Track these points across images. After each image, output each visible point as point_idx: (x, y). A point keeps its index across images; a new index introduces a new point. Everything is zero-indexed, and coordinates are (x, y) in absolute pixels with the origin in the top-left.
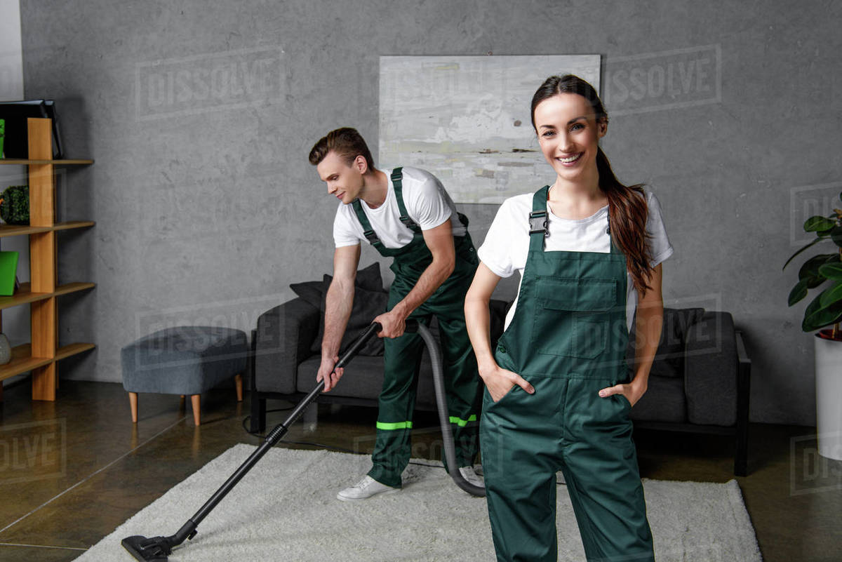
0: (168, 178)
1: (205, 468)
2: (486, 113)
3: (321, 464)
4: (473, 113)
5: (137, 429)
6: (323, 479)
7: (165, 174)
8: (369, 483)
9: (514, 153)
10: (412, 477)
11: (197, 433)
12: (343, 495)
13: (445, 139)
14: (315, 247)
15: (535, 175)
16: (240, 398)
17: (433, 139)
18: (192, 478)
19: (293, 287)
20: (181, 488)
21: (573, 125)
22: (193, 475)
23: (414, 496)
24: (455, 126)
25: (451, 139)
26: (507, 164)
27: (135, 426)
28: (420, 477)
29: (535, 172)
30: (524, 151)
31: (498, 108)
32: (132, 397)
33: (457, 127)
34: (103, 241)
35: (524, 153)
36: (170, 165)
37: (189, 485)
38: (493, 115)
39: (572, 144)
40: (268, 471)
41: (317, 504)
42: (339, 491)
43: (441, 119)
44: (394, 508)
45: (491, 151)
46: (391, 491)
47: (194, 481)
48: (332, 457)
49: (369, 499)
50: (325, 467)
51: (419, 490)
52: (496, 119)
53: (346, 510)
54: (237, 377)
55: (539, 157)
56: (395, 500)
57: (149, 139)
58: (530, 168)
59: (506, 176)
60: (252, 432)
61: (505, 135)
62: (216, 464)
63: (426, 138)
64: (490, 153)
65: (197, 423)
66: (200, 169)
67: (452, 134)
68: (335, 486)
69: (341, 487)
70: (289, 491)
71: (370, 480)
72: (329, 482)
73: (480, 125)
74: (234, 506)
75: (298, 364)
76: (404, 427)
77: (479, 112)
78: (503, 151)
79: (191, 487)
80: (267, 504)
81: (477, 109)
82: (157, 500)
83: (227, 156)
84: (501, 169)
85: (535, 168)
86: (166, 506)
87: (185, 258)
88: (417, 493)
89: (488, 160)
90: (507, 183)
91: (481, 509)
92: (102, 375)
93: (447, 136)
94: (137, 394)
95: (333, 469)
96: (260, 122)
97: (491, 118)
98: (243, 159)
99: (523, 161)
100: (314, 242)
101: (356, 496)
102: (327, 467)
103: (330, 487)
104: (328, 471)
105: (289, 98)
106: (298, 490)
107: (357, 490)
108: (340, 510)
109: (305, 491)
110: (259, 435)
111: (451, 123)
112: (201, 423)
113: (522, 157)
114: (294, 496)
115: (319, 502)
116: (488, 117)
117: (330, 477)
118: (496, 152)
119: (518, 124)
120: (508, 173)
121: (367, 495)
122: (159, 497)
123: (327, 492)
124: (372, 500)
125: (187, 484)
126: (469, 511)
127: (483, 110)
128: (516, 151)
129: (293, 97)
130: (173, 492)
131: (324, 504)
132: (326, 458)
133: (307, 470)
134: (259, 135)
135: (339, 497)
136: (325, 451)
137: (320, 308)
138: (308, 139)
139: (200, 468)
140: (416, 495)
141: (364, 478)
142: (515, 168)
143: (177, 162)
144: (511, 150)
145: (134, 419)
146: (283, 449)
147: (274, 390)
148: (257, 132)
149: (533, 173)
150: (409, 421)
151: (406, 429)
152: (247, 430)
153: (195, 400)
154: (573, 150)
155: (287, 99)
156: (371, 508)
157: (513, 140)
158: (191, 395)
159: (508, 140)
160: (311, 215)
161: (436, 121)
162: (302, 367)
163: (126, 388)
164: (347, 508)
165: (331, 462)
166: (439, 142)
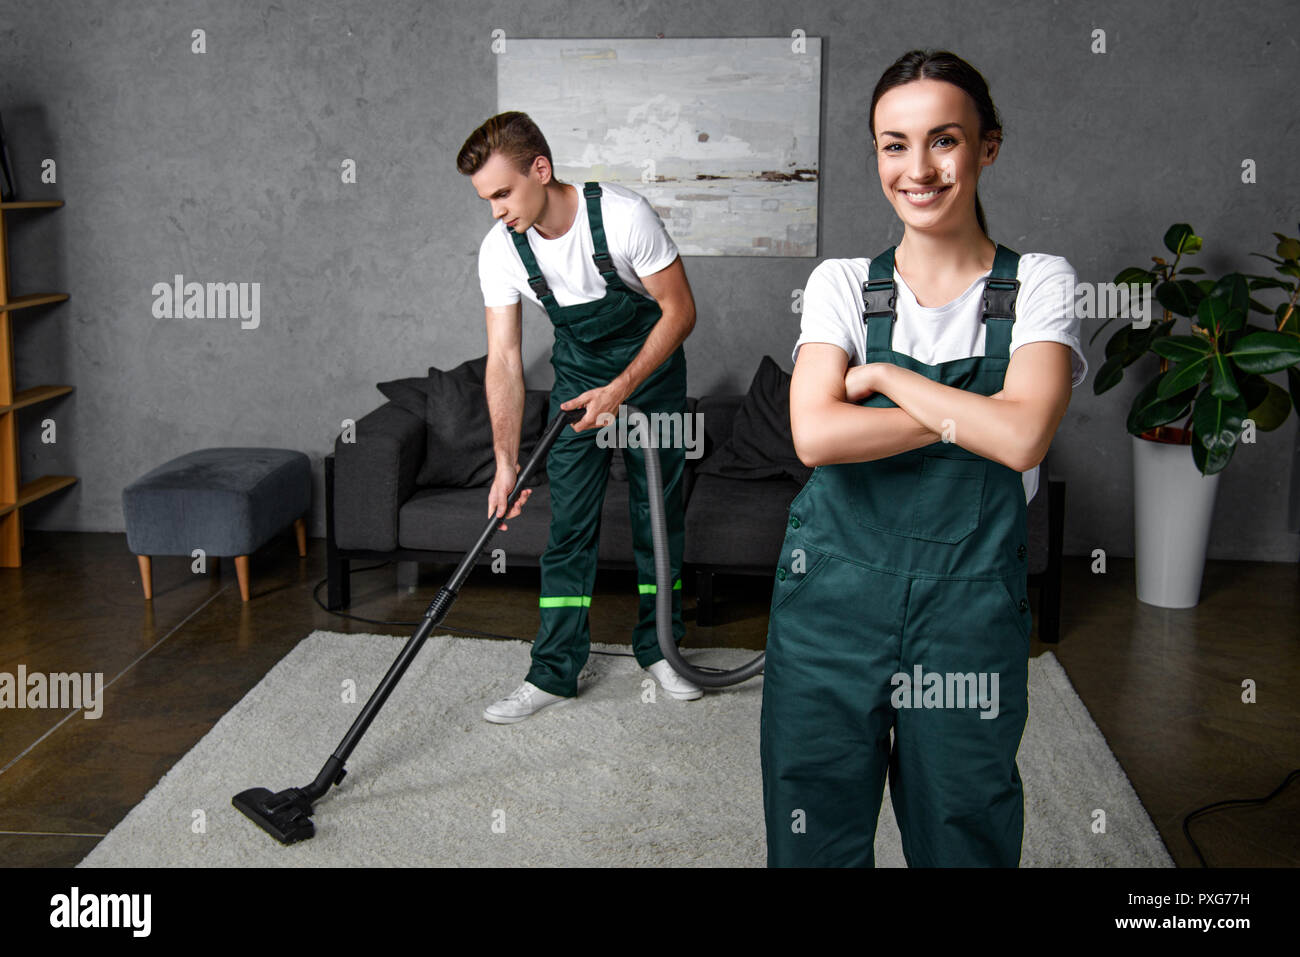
0: (178, 226)
1: (269, 675)
2: (659, 123)
3: (446, 661)
4: (639, 122)
5: (153, 610)
6: (456, 687)
7: (173, 220)
8: (530, 693)
9: (698, 181)
10: (589, 676)
11: (245, 614)
12: (493, 713)
13: (598, 162)
14: (406, 323)
15: (730, 212)
16: (303, 552)
17: (580, 161)
18: (253, 695)
19: (382, 387)
20: (239, 715)
21: (938, 136)
22: (253, 691)
23: (599, 709)
24: (612, 141)
25: (607, 161)
26: (689, 198)
27: (149, 606)
28: (601, 675)
29: (730, 209)
30: (713, 178)
31: (674, 115)
32: (143, 562)
33: (615, 144)
34: (83, 322)
35: (714, 181)
36: (182, 206)
37: (252, 707)
38: (668, 125)
39: (932, 170)
40: (367, 676)
41: (456, 733)
42: (486, 707)
43: (591, 133)
44: (575, 732)
45: (666, 178)
46: (564, 703)
47: (257, 699)
48: (460, 645)
49: (534, 718)
50: (454, 664)
51: (604, 697)
52: (671, 132)
53: (502, 739)
54: (298, 523)
55: (736, 186)
56: (572, 717)
57: (148, 168)
58: (724, 203)
59: (687, 215)
60: (331, 609)
61: (686, 155)
62: (286, 668)
63: (568, 161)
64: (664, 181)
65: (245, 597)
66: (227, 212)
67: (606, 155)
68: (476, 697)
69: (486, 699)
70: (407, 711)
71: (532, 688)
72: (466, 692)
73: (648, 141)
74: (326, 742)
75: (400, 506)
76: (579, 605)
77: (646, 121)
78: (683, 178)
79: (253, 711)
80: (379, 736)
81: (643, 117)
82: (204, 738)
83: (269, 192)
84: (680, 204)
85: (730, 203)
86: (219, 749)
87: (209, 344)
88: (602, 703)
89: (661, 192)
90: (689, 225)
91: (705, 724)
92: (90, 523)
93: (600, 157)
94: (150, 558)
95: (467, 669)
96: (318, 140)
97: (664, 130)
98: (293, 196)
99: (714, 192)
100: (405, 316)
101: (513, 713)
102: (457, 664)
103: (468, 700)
104: (460, 671)
105: (362, 103)
106: (421, 708)
107: (515, 703)
108: (493, 741)
109: (432, 708)
110: (341, 612)
111: (606, 138)
112: (252, 597)
113: (711, 187)
114: (416, 719)
115: (459, 729)
116: (660, 128)
117: (465, 683)
118: (674, 180)
119: (703, 138)
120: (690, 209)
121: (530, 711)
122: (206, 731)
123: (466, 708)
124: (538, 719)
125: (247, 706)
126: (689, 729)
127: (653, 119)
128: (701, 178)
129: (366, 102)
130: (227, 720)
131: (467, 731)
132: (453, 648)
133: (428, 673)
134: (317, 158)
135: (488, 716)
136: (449, 638)
137: (426, 418)
138: (392, 165)
139: (261, 677)
140: (603, 706)
141: (522, 685)
142: (702, 202)
143: (192, 202)
144: (695, 177)
145: (148, 594)
146: (383, 638)
147: (364, 547)
148: (313, 155)
149: (727, 210)
150: (587, 595)
151: (582, 608)
152: (324, 607)
153: (241, 563)
154: (931, 180)
155: (359, 105)
156: (541, 736)
157: (698, 162)
158: (235, 557)
159: (690, 163)
160: (398, 277)
161: (583, 135)
162: (405, 511)
163: (133, 547)
164: (502, 736)
165: (461, 655)
166: (589, 165)
